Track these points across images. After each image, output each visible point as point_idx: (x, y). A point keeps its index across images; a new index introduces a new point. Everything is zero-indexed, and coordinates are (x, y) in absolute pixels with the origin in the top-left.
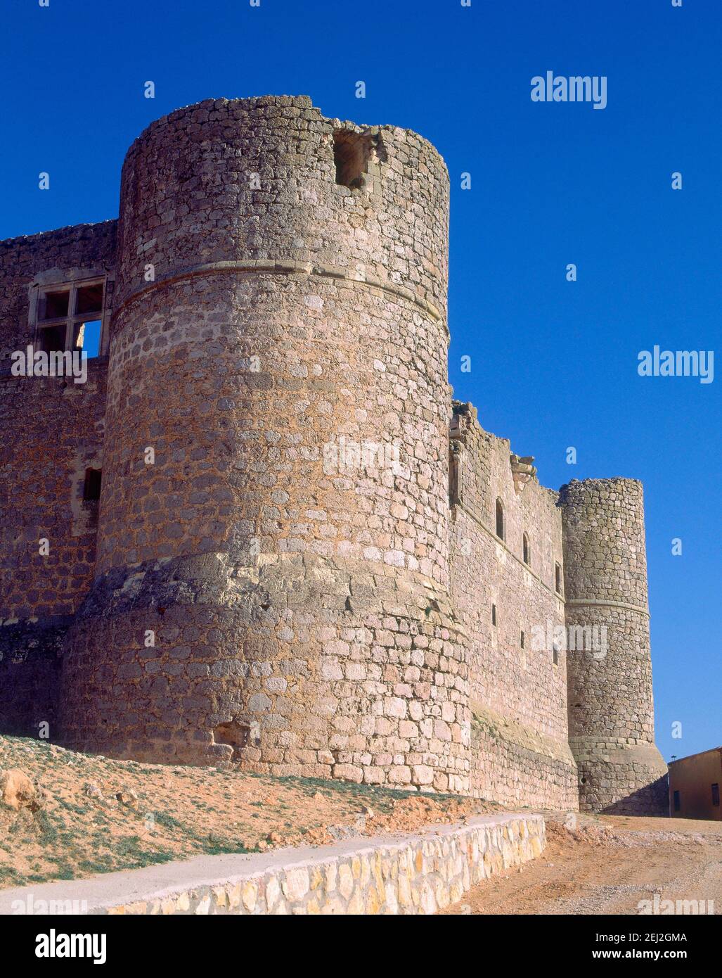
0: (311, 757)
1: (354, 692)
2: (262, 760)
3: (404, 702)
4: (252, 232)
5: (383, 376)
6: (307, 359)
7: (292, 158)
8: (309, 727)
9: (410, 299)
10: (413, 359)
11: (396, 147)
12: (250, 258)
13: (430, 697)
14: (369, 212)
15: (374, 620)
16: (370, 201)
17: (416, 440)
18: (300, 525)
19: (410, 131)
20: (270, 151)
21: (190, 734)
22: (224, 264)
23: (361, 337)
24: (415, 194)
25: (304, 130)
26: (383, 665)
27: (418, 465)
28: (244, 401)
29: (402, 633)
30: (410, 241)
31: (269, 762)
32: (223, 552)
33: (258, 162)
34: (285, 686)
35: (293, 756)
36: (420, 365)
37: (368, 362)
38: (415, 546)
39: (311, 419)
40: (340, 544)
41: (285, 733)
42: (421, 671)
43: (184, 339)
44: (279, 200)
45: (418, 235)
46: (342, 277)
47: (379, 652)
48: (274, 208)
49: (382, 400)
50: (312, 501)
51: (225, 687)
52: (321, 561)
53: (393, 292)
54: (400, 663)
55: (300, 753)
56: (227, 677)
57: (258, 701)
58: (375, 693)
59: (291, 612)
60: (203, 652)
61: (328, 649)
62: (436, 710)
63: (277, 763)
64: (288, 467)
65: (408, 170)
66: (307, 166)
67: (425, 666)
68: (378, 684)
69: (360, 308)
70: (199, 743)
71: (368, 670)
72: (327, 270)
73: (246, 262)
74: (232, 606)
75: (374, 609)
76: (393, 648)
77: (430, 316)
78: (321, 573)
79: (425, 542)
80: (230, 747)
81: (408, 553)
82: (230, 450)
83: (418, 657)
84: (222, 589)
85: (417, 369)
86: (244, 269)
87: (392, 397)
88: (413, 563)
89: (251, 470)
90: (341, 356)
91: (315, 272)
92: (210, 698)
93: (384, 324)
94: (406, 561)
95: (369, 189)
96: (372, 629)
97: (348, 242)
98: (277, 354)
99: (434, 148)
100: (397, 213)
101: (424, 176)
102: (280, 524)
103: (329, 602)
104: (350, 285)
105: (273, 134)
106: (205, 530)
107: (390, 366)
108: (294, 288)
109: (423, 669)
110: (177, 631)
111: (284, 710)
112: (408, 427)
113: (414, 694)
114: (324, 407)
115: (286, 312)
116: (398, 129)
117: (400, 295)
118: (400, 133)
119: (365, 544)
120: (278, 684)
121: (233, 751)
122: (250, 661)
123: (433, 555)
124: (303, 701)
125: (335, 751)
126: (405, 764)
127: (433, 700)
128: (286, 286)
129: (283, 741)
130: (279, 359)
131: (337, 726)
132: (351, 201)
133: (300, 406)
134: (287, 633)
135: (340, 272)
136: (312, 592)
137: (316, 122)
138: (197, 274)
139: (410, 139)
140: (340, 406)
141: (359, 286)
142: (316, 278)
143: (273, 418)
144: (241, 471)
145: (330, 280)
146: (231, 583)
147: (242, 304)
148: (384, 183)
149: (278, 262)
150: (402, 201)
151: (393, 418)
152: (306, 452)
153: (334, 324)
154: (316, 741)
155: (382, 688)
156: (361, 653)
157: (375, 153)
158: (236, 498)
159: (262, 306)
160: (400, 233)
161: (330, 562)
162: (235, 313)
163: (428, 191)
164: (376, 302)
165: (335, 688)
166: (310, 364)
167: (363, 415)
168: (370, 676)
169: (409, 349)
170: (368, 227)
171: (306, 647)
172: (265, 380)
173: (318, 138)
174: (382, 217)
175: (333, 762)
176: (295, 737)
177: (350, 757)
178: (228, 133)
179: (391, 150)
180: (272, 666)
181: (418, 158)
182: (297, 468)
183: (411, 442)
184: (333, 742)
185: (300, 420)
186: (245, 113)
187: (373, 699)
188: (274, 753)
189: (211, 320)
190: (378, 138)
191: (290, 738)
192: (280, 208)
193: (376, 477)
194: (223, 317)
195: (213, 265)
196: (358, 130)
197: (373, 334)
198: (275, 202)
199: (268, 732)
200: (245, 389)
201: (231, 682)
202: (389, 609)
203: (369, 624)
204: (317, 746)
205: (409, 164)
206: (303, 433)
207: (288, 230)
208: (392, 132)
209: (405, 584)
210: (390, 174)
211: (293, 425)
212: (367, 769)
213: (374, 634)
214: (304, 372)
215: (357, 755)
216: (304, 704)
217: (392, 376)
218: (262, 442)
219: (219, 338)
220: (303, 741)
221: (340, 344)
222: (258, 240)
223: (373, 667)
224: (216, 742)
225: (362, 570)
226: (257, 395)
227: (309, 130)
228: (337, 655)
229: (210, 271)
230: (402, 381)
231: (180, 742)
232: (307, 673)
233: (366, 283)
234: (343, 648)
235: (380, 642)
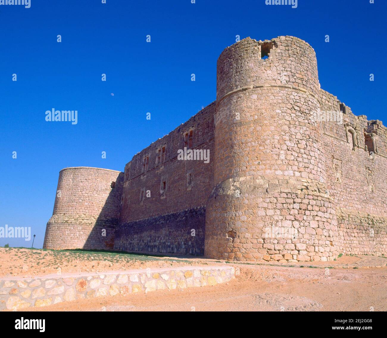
0: (255, 241)
1: (270, 219)
2: (240, 243)
3: (291, 222)
4: (236, 81)
5: (280, 114)
6: (253, 115)
7: (245, 56)
8: (254, 231)
9: (290, 88)
10: (293, 107)
11: (281, 42)
12: (236, 89)
13: (303, 220)
14: (272, 64)
15: (276, 195)
16: (271, 61)
17: (296, 133)
18: (252, 167)
19: (287, 36)
20: (239, 57)
21: (222, 235)
22: (229, 93)
23: (270, 104)
24: (290, 55)
25: (248, 47)
26: (281, 210)
27: (298, 141)
28: (235, 131)
29: (289, 198)
30: (289, 69)
31: (242, 243)
32: (232, 178)
33: (236, 61)
34: (246, 219)
35: (249, 241)
36: (296, 108)
37: (274, 111)
38: (298, 168)
39: (254, 133)
40: (266, 171)
41: (247, 234)
42: (298, 211)
43: (222, 117)
44: (242, 70)
45: (293, 67)
46: (262, 87)
47: (279, 206)
48: (241, 72)
49: (279, 122)
50: (256, 158)
51: (230, 220)
52: (260, 177)
53: (282, 87)
54: (288, 208)
55: (251, 240)
56: (230, 217)
57: (238, 224)
58: (278, 219)
59: (247, 195)
60: (224, 209)
61: (260, 206)
62: (307, 224)
63: (245, 243)
64: (248, 149)
65: (287, 48)
66: (250, 57)
67: (300, 209)
68: (279, 216)
69: (270, 94)
70: (223, 237)
71: (275, 212)
72: (257, 85)
73: (235, 90)
74: (231, 195)
75: (277, 191)
76: (285, 203)
77: (301, 92)
78: (259, 181)
79: (304, 166)
80: (231, 238)
81: (295, 171)
82: (232, 147)
83: (297, 206)
84: (229, 190)
85: (295, 110)
86: (234, 93)
87: (284, 120)
88: (298, 174)
89: (238, 152)
90: (263, 111)
91: (254, 87)
92: (226, 224)
93: (280, 98)
94: (294, 174)
95: (271, 58)
96: (276, 198)
97: (264, 76)
98: (243, 115)
99: (298, 39)
100: (283, 62)
101: (295, 48)
102: (246, 167)
103: (260, 190)
104: (266, 88)
105: (240, 51)
106: (228, 172)
107: (283, 110)
108: (248, 94)
109: (299, 210)
110: (218, 203)
111: (246, 226)
112: (292, 129)
113: (295, 219)
114: (259, 128)
115: (245, 102)
116: (281, 37)
117: (286, 87)
118: (283, 38)
119: (276, 170)
120: (244, 218)
121: (232, 239)
122: (236, 211)
123: (308, 170)
124: (252, 223)
125: (264, 239)
126: (292, 243)
127: (305, 220)
128: (245, 94)
129: (246, 236)
130: (244, 117)
131: (264, 231)
132: (265, 63)
133: (251, 129)
134: (246, 201)
135: (262, 85)
136: (255, 188)
137: (252, 43)
138: (224, 98)
139: (287, 39)
140: (263, 127)
141: (268, 88)
142: (254, 89)
143: (243, 135)
144: (235, 153)
145: (259, 89)
146: (232, 188)
147: (234, 103)
148: (277, 54)
149: (243, 88)
150: (285, 58)
151: (286, 128)
152: (253, 143)
153: (261, 102)
154: (257, 236)
155: (281, 218)
156: (272, 206)
157: (274, 46)
158: (234, 161)
159: (239, 102)
160: (285, 68)
161: (263, 177)
162: (232, 106)
163: (297, 52)
164: (276, 92)
165: (263, 219)
166: (253, 116)
167: (273, 128)
168: (276, 213)
169: (291, 104)
170: (271, 69)
171: (252, 206)
172: (241, 124)
173: (253, 48)
174: (276, 65)
175: (263, 243)
176: (249, 235)
177: (269, 241)
178: (229, 56)
179: (279, 44)
180: (242, 213)
181: (291, 43)
182: (251, 149)
183: (294, 134)
184: (263, 236)
185: (251, 134)
186: (233, 48)
187: (277, 221)
188: (243, 240)
189: (227, 110)
190: (274, 42)
191: (248, 235)
192: (242, 72)
193: (279, 147)
194: (230, 108)
195: (227, 94)
196: (269, 41)
197: (275, 102)
198: (241, 71)
199: (241, 234)
200: (235, 128)
201: (231, 218)
202: (283, 191)
203: (275, 196)
204: (257, 238)
205: (287, 46)
206: (252, 138)
207: (245, 77)
208: (280, 38)
209: (292, 181)
210: (279, 51)
211: (249, 136)
212: (276, 245)
213: (277, 199)
214: (252, 119)
215: (271, 240)
216: (252, 224)
217: (284, 114)
218: (240, 143)
219: (229, 115)
220: (252, 236)
221: (263, 107)
222: (238, 83)
223: (277, 210)
224: (229, 237)
225: (274, 179)
226: (239, 129)
227: (250, 46)
228: (263, 207)
229: (226, 96)
230: (289, 115)
231: (219, 237)
232: (253, 214)
233: (271, 86)
234: (265, 205)
235: (279, 202)
